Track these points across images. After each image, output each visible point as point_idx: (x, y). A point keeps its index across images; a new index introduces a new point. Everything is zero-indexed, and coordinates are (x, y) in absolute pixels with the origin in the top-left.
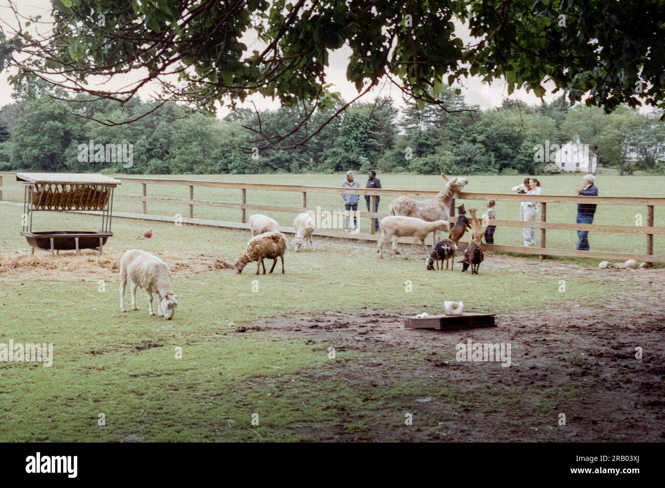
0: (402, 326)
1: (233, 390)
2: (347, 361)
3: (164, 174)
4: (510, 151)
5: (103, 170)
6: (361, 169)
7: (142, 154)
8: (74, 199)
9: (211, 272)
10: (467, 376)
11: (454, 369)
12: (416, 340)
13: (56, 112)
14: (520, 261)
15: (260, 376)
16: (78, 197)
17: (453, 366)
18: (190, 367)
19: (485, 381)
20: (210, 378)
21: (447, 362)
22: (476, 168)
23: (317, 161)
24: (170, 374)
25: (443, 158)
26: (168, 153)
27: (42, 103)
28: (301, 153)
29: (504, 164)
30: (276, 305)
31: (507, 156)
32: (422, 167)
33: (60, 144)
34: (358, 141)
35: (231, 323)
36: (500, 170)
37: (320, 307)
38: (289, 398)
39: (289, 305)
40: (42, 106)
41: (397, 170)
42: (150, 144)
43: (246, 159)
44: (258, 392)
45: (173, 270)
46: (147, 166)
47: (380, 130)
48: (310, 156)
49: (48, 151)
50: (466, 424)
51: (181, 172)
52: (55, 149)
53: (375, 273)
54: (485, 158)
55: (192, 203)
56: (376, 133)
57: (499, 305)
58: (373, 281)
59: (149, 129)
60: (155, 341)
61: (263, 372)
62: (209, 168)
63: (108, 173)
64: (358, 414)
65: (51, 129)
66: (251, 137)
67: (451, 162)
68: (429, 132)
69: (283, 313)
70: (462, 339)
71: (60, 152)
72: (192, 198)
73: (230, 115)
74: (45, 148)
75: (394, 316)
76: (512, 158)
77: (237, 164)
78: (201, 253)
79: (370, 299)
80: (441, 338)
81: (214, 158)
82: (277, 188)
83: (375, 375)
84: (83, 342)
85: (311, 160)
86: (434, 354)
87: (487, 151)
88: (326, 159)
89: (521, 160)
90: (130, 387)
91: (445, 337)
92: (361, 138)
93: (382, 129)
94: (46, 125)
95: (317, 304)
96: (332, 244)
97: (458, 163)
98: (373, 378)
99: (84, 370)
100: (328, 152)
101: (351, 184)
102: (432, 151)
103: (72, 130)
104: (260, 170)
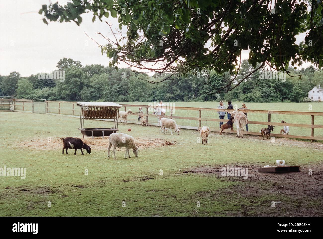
0: (257, 171)
1: (192, 198)
2: (238, 185)
3: (126, 102)
4: (287, 91)
5: (98, 100)
6: (217, 100)
7: (115, 93)
8: (102, 114)
9: (164, 146)
10: (293, 193)
11: (287, 190)
12: (266, 177)
13: (77, 74)
14: (301, 143)
15: (202, 192)
16: (104, 113)
17: (286, 188)
18: (169, 187)
19: (303, 195)
20: (180, 192)
21: (283, 187)
22: (271, 99)
23: (196, 96)
24: (162, 191)
25: (255, 94)
26: (127, 92)
27: (70, 70)
28: (189, 92)
29: (284, 97)
30: (197, 161)
31: (285, 94)
32: (245, 99)
33: (78, 88)
34: (216, 87)
35: (180, 169)
36: (282, 100)
37: (217, 162)
38: (218, 201)
39: (203, 161)
40: (70, 71)
41: (234, 100)
42: (119, 88)
43: (163, 95)
44: (204, 198)
45: (147, 145)
46: (118, 98)
47: (225, 82)
48: (193, 93)
49: (73, 92)
50: (300, 213)
51: (134, 101)
52: (76, 91)
53: (237, 148)
54: (275, 94)
55: (147, 115)
56: (224, 83)
57: (298, 162)
58: (238, 151)
59: (118, 81)
60: (149, 177)
61: (203, 190)
62: (147, 99)
63: (101, 101)
64: (250, 208)
65: (74, 82)
66: (165, 85)
67: (259, 96)
68: (248, 82)
69: (201, 165)
70: (286, 177)
71: (79, 92)
72: (147, 113)
73: (155, 75)
74: (71, 90)
75: (251, 167)
76: (288, 94)
77: (159, 97)
78: (157, 138)
79: (238, 159)
80: (276, 176)
81: (148, 95)
82: (187, 109)
83: (252, 192)
84: (119, 177)
85: (193, 95)
86: (276, 183)
87: (276, 91)
88: (200, 95)
89: (293, 95)
90: (147, 196)
91: (278, 176)
92: (217, 85)
93: (226, 81)
94: (72, 80)
95: (215, 161)
96: (213, 134)
97: (262, 97)
98: (251, 193)
99: (124, 188)
100: (201, 92)
101: (222, 107)
102: (251, 91)
103: (84, 82)
104: (170, 100)
